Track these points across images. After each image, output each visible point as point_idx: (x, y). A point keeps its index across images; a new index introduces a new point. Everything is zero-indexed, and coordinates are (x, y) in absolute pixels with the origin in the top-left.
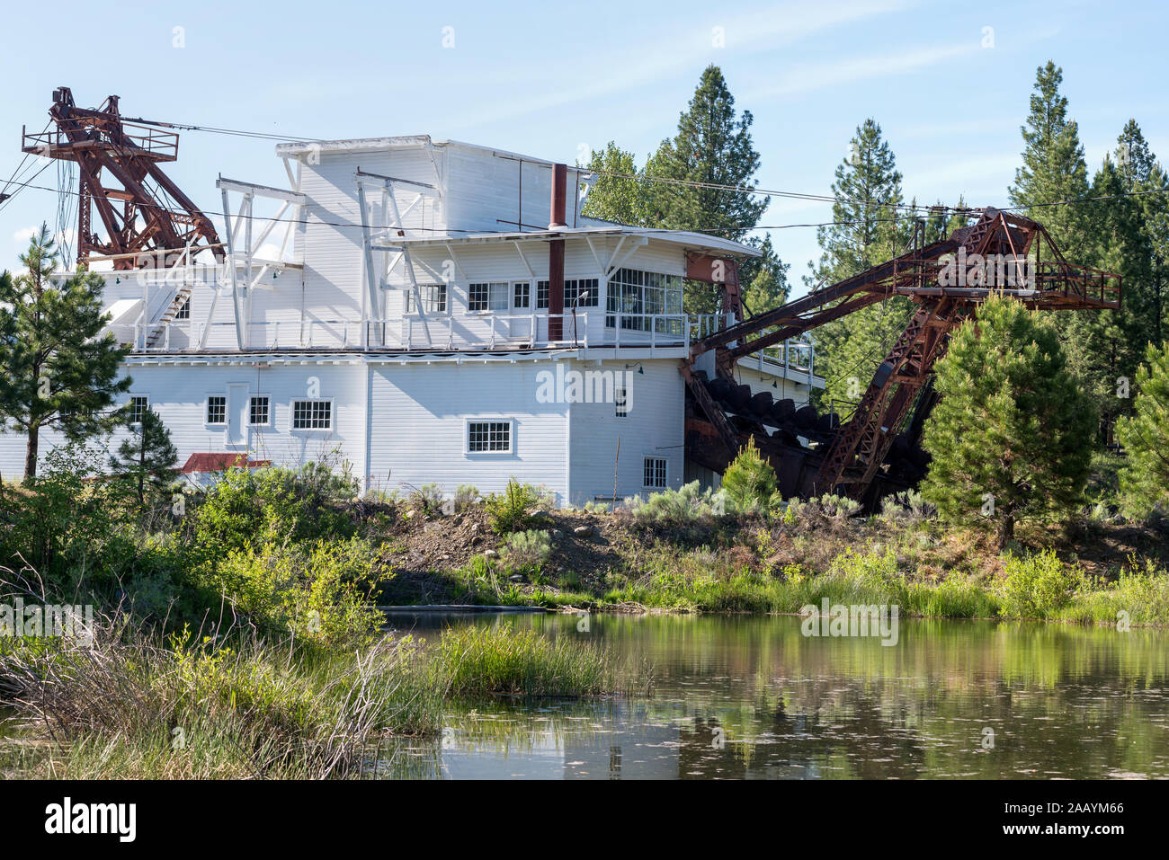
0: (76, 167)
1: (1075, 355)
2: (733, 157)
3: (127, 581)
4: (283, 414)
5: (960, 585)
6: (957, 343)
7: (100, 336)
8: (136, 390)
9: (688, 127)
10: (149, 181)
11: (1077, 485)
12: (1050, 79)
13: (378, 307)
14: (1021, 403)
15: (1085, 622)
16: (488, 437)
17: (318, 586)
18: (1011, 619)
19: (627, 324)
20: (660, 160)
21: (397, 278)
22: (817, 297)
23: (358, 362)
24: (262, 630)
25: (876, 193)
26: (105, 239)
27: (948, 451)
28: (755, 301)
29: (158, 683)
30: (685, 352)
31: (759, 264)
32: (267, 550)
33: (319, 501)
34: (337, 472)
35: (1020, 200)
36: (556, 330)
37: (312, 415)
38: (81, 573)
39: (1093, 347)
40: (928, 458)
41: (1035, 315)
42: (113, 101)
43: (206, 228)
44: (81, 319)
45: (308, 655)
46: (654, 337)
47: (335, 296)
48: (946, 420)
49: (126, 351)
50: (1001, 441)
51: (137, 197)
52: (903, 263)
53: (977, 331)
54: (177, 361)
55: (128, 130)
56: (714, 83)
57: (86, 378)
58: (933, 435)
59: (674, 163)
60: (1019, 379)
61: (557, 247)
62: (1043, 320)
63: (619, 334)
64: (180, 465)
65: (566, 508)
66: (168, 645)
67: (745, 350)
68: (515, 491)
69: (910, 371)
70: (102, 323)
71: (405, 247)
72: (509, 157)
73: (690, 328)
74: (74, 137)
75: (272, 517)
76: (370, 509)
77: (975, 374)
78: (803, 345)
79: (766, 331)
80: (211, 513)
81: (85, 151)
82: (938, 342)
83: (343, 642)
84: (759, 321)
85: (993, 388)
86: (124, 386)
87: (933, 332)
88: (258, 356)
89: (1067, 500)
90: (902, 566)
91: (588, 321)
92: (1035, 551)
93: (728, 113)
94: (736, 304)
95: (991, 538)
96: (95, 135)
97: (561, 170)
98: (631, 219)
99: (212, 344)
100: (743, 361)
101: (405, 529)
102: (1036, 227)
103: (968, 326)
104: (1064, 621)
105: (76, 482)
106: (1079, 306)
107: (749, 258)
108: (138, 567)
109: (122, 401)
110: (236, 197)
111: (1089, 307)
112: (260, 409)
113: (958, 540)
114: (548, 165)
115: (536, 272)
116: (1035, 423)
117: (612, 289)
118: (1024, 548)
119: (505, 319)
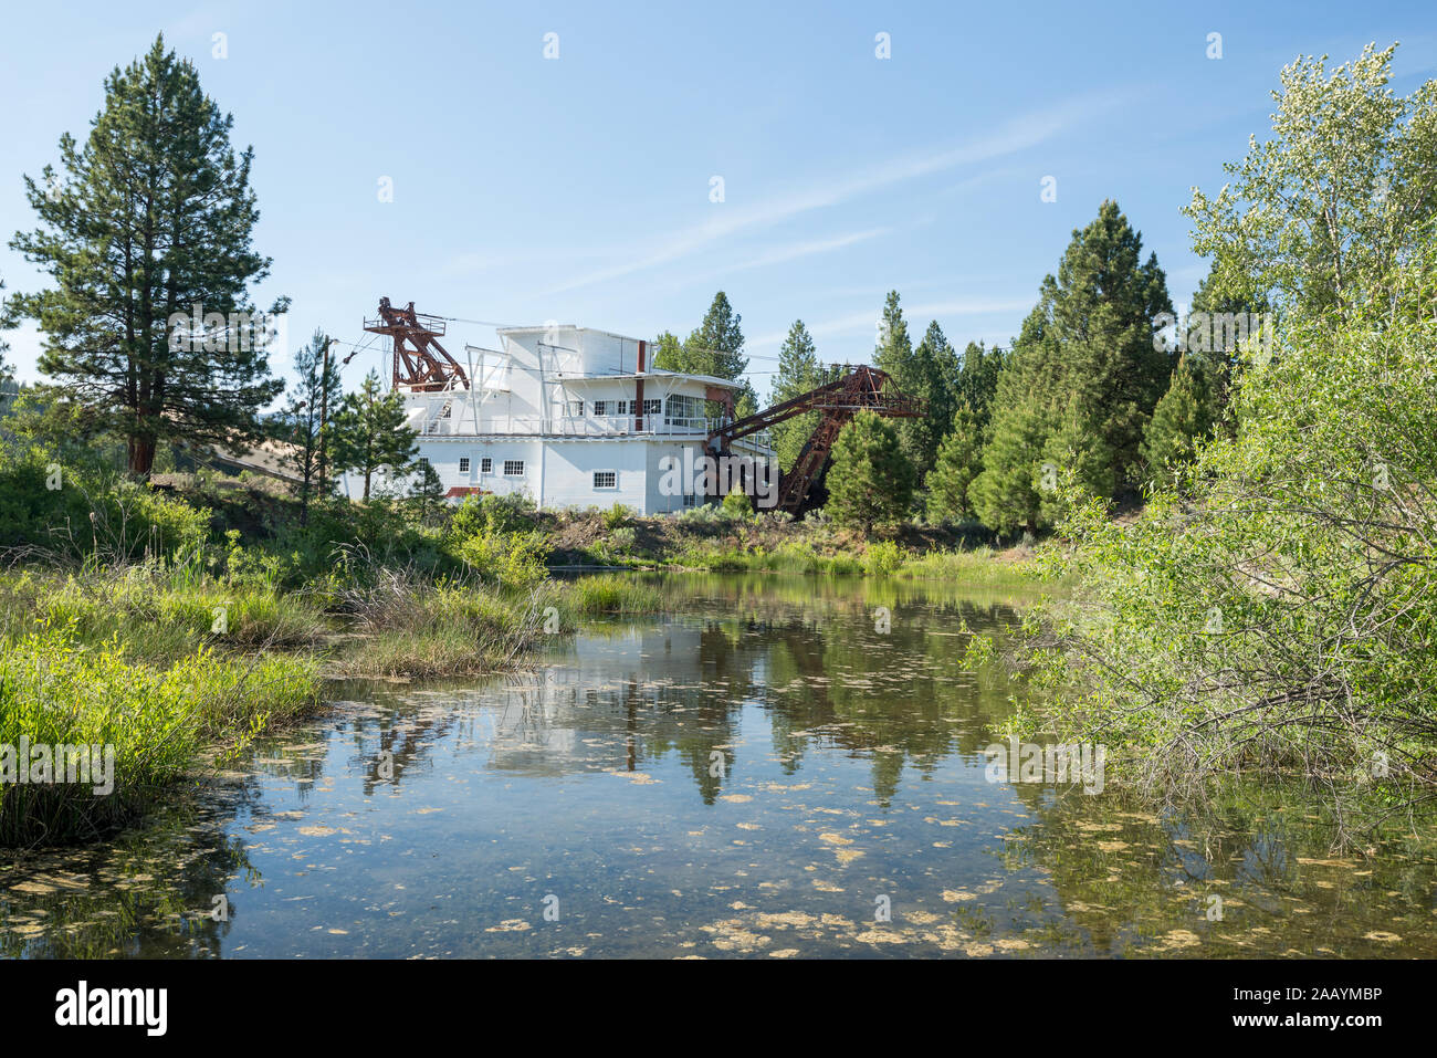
0: (392, 338)
1: (905, 440)
2: (731, 338)
3: (414, 552)
4: (499, 469)
5: (844, 557)
6: (843, 434)
7: (402, 426)
8: (422, 454)
9: (708, 323)
10: (430, 347)
11: (905, 507)
12: (893, 299)
13: (548, 413)
14: (875, 465)
15: (909, 577)
16: (605, 480)
17: (515, 553)
18: (870, 575)
19: (675, 423)
20: (693, 339)
21: (558, 397)
22: (773, 410)
23: (538, 441)
24: (484, 578)
25: (802, 357)
26: (407, 376)
27: (839, 489)
28: (741, 411)
29: (428, 605)
30: (705, 438)
31: (745, 392)
32: (488, 535)
33: (517, 512)
34: (526, 498)
35: (878, 361)
36: (639, 426)
37: (514, 467)
38: (389, 548)
39: (914, 437)
40: (828, 492)
41: (885, 420)
42: (411, 304)
43: (460, 371)
44: (393, 417)
45: (508, 591)
46: (689, 430)
47: (529, 409)
48: (838, 473)
49: (416, 434)
50: (866, 484)
51: (424, 355)
52: (816, 393)
53: (854, 427)
54: (444, 439)
55: (419, 320)
56: (722, 300)
57: (395, 447)
58: (831, 481)
59: (700, 342)
60: (873, 453)
61: (640, 383)
62: (888, 422)
63: (671, 428)
64: (445, 492)
65: (644, 517)
66: (434, 585)
67: (735, 437)
68: (618, 508)
69: (820, 448)
70: (404, 420)
71: (562, 382)
72: (616, 337)
73: (707, 426)
74: (391, 322)
75: (490, 519)
76: (543, 516)
77: (852, 450)
78: (766, 434)
79: (747, 427)
80: (461, 518)
81: (397, 330)
82: (834, 433)
83: (526, 585)
84: (743, 422)
85: (861, 457)
86: (415, 452)
87: (832, 428)
88: (487, 438)
89: (899, 514)
90: (815, 547)
91: (656, 422)
92: (882, 540)
93: (729, 315)
94: (731, 414)
95: (860, 534)
96: (402, 322)
97: (642, 344)
98: (677, 369)
99: (463, 431)
100: (735, 442)
101: (561, 527)
102: (885, 375)
103: (849, 425)
104: (898, 576)
105: (389, 500)
106: (907, 415)
107: (739, 390)
108: (419, 545)
109: (415, 459)
110: (475, 356)
111: (913, 416)
112: (487, 464)
113: (844, 535)
114: (636, 341)
115: (630, 396)
116: (883, 474)
117: (668, 405)
118: (876, 538)
119: (614, 420)
